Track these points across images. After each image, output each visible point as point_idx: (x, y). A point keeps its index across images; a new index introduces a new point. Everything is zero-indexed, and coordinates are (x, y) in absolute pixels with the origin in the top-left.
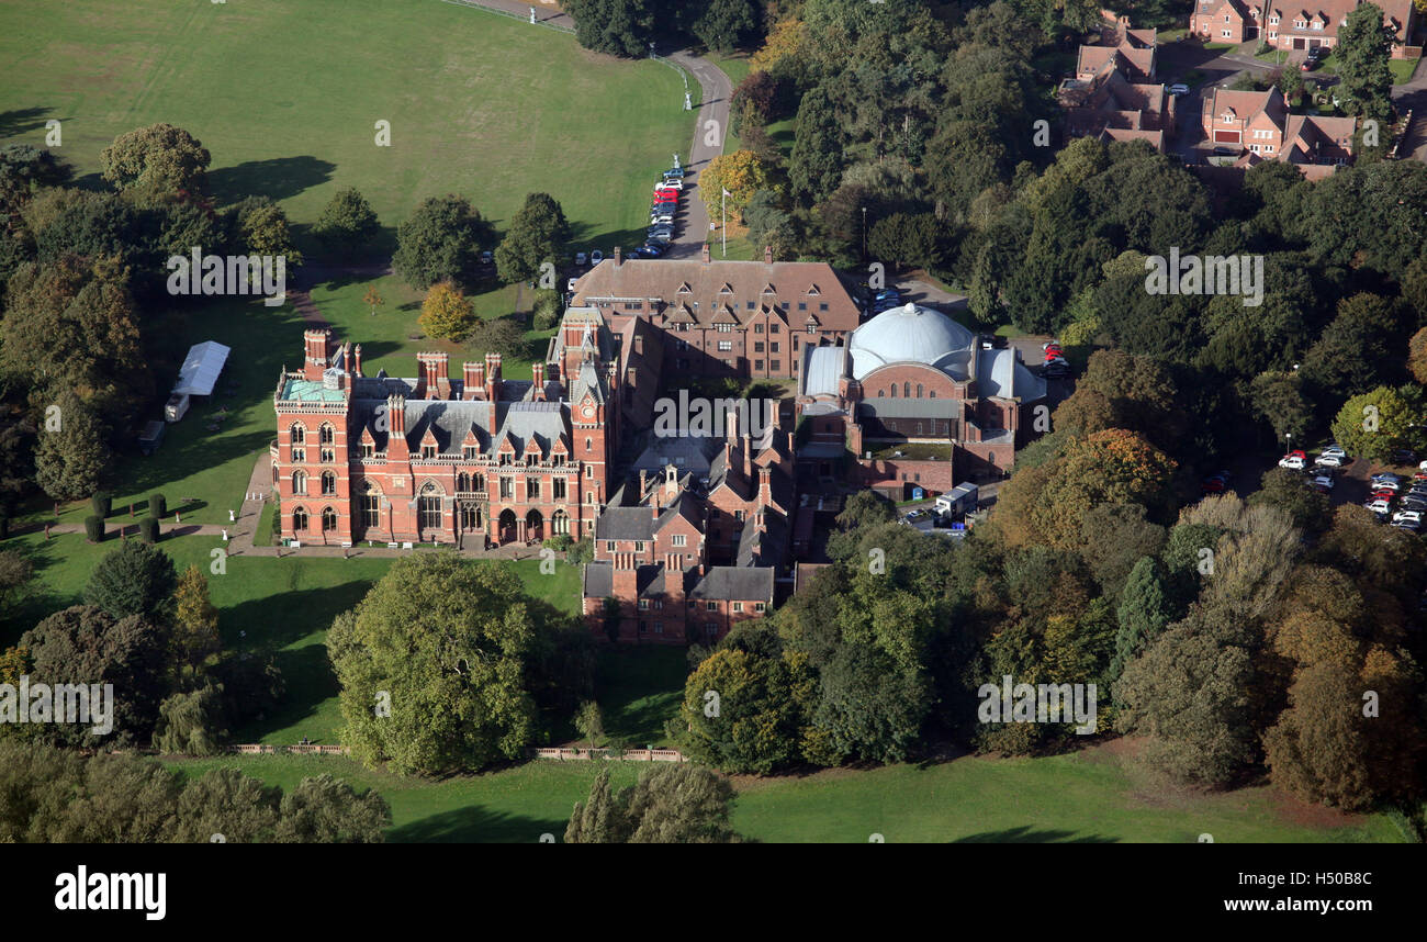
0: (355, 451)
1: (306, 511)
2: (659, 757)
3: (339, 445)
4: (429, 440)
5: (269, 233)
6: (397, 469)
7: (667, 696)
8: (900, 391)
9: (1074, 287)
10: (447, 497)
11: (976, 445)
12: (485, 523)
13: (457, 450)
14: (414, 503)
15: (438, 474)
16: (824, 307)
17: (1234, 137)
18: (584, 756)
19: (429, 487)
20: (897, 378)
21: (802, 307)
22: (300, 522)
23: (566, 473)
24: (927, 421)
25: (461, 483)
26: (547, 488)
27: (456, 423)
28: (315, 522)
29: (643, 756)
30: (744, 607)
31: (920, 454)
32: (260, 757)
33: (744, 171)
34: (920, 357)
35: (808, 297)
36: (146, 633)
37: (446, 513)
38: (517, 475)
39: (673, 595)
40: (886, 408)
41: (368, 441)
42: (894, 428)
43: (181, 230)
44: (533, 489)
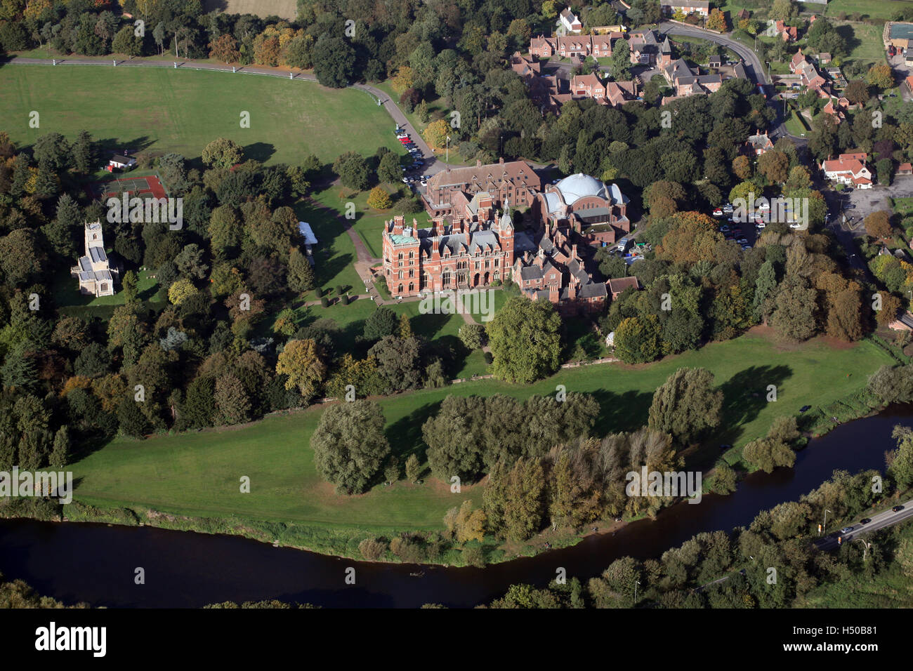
0: (421, 259)
1: (403, 285)
2: (605, 361)
3: (416, 258)
4: (446, 250)
5: (298, 176)
6: (436, 264)
7: (586, 337)
8: (586, 207)
9: (601, 157)
10: (453, 273)
11: (617, 223)
12: (467, 280)
13: (457, 254)
14: (441, 276)
15: (449, 263)
16: (526, 178)
17: (584, 92)
18: (578, 365)
19: (447, 269)
20: (585, 202)
21: (519, 178)
22: (400, 289)
23: (499, 257)
24: (598, 217)
25: (459, 266)
26: (492, 263)
27: (454, 244)
28: (406, 288)
29: (599, 362)
30: (596, 299)
31: (600, 229)
32: (462, 383)
33: (445, 128)
34: (591, 193)
35: (520, 174)
36: (419, 344)
37: (453, 278)
38: (481, 260)
39: (572, 298)
40: (584, 214)
41: (425, 255)
42: (587, 221)
43: (270, 179)
44: (487, 264)
